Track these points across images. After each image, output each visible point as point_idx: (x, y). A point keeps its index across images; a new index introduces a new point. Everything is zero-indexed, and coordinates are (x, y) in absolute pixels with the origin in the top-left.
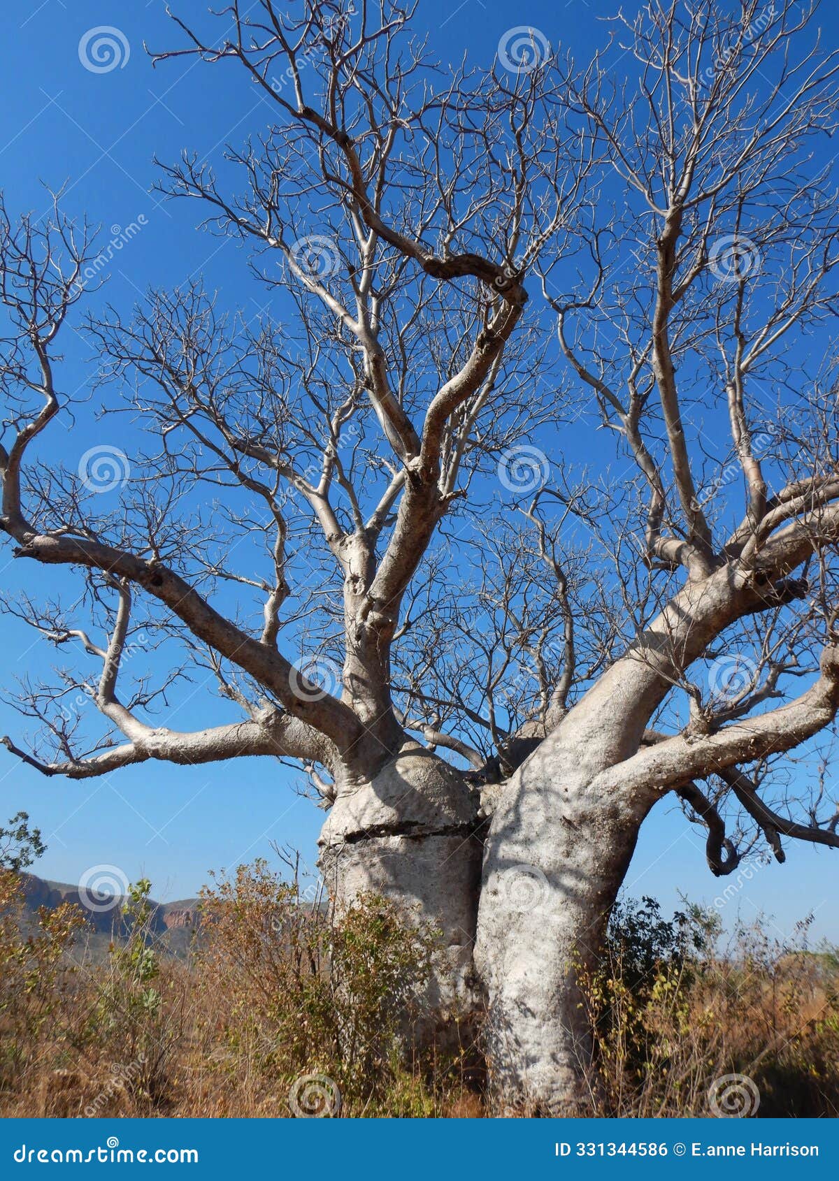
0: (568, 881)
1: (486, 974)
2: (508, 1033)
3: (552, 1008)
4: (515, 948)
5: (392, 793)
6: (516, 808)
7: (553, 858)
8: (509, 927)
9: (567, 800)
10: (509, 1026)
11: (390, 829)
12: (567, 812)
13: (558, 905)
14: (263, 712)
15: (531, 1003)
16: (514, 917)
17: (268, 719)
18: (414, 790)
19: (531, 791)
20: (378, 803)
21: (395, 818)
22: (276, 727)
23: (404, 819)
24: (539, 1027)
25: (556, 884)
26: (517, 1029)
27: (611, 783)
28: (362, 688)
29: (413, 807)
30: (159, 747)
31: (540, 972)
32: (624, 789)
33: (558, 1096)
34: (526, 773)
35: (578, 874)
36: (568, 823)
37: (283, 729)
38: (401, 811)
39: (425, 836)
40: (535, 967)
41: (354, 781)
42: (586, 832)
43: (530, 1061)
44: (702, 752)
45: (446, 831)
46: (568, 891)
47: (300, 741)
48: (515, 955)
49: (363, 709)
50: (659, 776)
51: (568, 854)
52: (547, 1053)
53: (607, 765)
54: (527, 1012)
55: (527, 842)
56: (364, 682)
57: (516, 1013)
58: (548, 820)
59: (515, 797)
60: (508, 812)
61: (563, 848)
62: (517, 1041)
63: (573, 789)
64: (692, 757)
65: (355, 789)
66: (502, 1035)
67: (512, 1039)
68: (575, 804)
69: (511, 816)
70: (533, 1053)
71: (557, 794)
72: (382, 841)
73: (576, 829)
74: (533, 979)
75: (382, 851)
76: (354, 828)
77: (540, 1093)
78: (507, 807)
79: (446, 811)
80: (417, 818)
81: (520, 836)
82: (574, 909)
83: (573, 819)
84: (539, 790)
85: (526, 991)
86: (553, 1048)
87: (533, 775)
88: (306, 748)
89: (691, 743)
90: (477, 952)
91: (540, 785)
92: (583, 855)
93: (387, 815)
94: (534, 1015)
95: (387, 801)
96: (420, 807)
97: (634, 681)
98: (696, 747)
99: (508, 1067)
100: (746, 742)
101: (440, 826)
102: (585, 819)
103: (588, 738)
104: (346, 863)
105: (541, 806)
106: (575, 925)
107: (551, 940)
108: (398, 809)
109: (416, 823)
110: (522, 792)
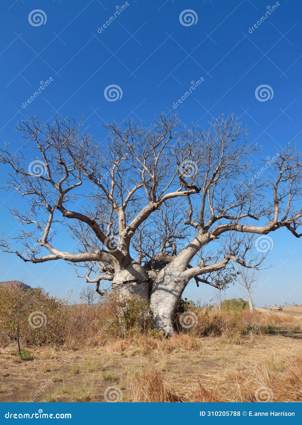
0: (174, 293)
1: (153, 311)
2: (161, 321)
3: (169, 317)
4: (161, 306)
5: (134, 273)
6: (163, 278)
7: (172, 288)
8: (160, 302)
9: (176, 277)
10: (161, 320)
11: (134, 281)
12: (176, 280)
13: (172, 297)
14: (98, 251)
15: (165, 316)
16: (162, 299)
17: (99, 253)
18: (138, 272)
19: (167, 275)
20: (131, 275)
21: (135, 279)
22: (100, 255)
23: (137, 279)
24: (167, 320)
25: (172, 293)
26: (163, 320)
27: (185, 275)
28: (124, 247)
29: (138, 276)
30: (68, 258)
31: (167, 310)
32: (187, 276)
33: (171, 332)
34: (166, 271)
35: (176, 291)
36: (176, 282)
37: (102, 256)
38: (136, 277)
39: (140, 282)
40: (166, 309)
41: (121, 269)
42: (179, 284)
43: (165, 326)
44: (203, 270)
45: (145, 281)
46: (174, 295)
47: (106, 258)
48: (161, 307)
49: (124, 253)
50: (194, 274)
51: (175, 288)
52: (168, 325)
53: (184, 271)
54: (164, 317)
55: (166, 285)
56: (125, 246)
57: (162, 318)
58: (171, 281)
59: (163, 276)
60: (161, 279)
61: (174, 287)
62: (163, 323)
63: (177, 275)
64: (201, 271)
65: (122, 271)
66: (160, 322)
67: (162, 322)
68: (178, 278)
69: (162, 279)
70: (166, 325)
71: (174, 276)
72: (131, 283)
73: (177, 283)
74: (166, 311)
75: (132, 286)
76: (125, 280)
77: (168, 331)
78: (161, 277)
79: (144, 277)
80: (139, 279)
81: (164, 283)
82: (175, 298)
83: (177, 281)
84: (169, 275)
85: (164, 314)
86: (169, 324)
87: (168, 272)
88: (108, 261)
89: (201, 268)
90: (151, 306)
91: (169, 274)
92: (178, 288)
93: (133, 278)
94: (166, 318)
95: (133, 275)
96: (140, 276)
97: (190, 254)
98: (202, 269)
99: (161, 328)
100: (211, 269)
101: (143, 280)
102: (179, 281)
103: (180, 265)
104: (123, 288)
105: (170, 278)
106: (175, 301)
107: (170, 304)
108: (135, 277)
109: (139, 280)
110: (165, 274)
